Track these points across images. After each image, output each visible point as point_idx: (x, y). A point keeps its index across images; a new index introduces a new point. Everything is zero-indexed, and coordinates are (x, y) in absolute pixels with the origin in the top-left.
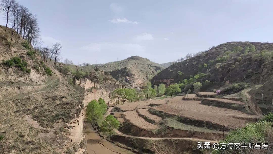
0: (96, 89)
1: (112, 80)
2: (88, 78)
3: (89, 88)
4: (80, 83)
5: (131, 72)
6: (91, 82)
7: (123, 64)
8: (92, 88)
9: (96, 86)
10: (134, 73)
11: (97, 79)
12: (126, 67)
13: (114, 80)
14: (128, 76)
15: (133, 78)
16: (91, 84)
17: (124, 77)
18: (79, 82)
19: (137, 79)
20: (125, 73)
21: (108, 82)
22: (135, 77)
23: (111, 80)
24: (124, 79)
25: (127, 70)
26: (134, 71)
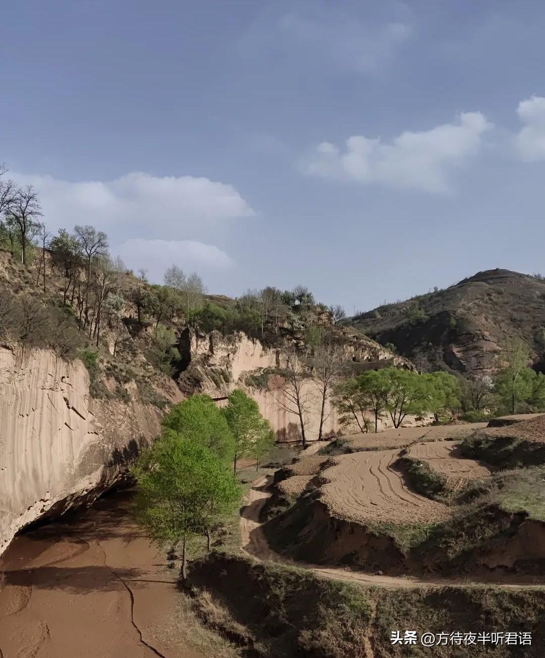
0: (283, 375)
1: (360, 345)
2: (246, 333)
3: (255, 371)
4: (211, 349)
5: (470, 328)
6: (263, 349)
7: (438, 301)
8: (268, 372)
9: (283, 366)
10: (480, 330)
11: (296, 339)
12: (447, 308)
13: (369, 343)
14: (458, 343)
15: (475, 348)
16: (261, 356)
17: (442, 348)
18: (208, 348)
19: (495, 352)
20: (445, 333)
21: (344, 353)
22: (487, 346)
23: (355, 343)
24: (441, 355)
25: (453, 322)
26: (482, 322)
